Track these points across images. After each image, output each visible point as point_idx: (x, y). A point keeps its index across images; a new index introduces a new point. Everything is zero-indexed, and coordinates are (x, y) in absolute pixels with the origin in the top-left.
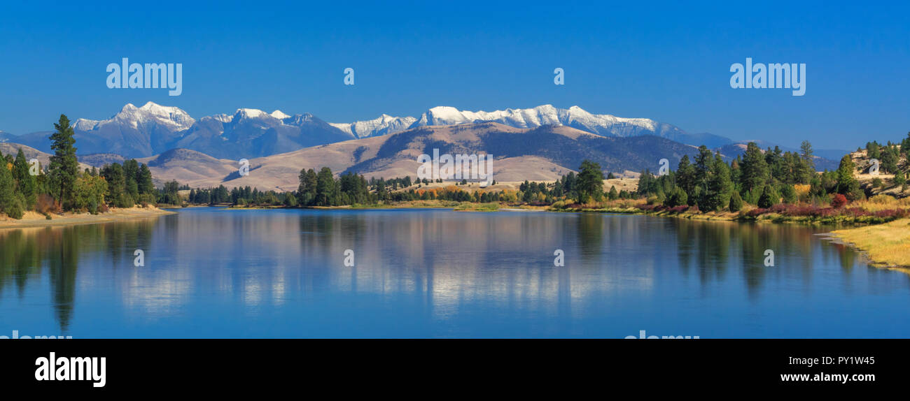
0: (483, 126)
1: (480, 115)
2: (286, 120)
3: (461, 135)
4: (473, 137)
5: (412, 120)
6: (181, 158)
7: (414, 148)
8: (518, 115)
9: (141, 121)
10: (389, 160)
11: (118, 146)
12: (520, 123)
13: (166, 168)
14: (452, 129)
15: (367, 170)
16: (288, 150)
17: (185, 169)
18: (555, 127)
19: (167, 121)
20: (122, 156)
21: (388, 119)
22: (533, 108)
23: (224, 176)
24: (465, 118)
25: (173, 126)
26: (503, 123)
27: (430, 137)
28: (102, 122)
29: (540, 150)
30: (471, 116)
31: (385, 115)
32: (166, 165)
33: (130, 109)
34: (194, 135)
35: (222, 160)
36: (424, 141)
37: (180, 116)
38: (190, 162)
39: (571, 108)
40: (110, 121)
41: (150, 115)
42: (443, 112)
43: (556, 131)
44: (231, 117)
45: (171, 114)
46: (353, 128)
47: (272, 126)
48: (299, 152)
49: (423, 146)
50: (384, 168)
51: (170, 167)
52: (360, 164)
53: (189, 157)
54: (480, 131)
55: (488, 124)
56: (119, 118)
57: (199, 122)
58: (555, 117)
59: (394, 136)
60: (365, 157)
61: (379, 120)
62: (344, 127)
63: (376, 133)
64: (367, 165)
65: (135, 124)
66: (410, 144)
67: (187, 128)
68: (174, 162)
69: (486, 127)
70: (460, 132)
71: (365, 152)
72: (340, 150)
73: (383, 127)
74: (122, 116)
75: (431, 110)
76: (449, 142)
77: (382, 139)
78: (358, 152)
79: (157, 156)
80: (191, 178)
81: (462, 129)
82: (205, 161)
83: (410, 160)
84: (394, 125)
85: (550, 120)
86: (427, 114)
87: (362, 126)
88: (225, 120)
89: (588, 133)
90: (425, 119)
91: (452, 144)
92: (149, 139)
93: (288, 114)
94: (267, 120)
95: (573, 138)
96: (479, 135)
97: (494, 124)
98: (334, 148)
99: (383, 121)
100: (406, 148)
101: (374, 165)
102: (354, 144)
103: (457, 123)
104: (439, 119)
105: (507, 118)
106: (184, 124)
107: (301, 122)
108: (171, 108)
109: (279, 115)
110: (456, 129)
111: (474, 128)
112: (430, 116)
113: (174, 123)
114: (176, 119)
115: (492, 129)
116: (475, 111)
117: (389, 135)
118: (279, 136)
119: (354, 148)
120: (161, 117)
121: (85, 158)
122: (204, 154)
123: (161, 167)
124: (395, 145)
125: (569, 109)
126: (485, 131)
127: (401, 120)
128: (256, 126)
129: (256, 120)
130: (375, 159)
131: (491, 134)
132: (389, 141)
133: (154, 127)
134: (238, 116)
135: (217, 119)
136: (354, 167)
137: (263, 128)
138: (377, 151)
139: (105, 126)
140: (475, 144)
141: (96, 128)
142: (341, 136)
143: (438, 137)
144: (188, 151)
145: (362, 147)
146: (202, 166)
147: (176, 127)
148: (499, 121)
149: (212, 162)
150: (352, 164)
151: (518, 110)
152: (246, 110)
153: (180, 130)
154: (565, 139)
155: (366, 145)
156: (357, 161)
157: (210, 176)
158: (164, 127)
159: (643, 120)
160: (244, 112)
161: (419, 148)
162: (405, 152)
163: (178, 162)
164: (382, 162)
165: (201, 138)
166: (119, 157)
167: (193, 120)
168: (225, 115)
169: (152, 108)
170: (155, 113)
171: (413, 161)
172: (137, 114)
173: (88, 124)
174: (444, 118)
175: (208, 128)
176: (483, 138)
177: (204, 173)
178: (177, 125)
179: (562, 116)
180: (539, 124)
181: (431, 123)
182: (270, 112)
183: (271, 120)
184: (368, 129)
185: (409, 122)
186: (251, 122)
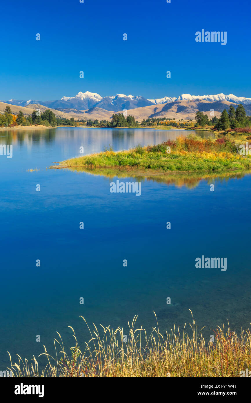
0: (198, 101)
1: (199, 97)
2: (133, 98)
4: (194, 104)
5: (175, 99)
6: (96, 110)
7: (174, 108)
8: (211, 97)
9: (84, 98)
10: (165, 112)
11: (76, 106)
12: (212, 100)
15: (158, 115)
16: (133, 108)
17: (98, 114)
18: (222, 101)
19: (93, 98)
20: (76, 109)
21: (167, 98)
23: (109, 117)
24: (193, 98)
25: (95, 100)
26: (206, 100)
27: (179, 104)
28: (71, 98)
29: (217, 109)
30: (195, 97)
31: (166, 97)
32: (91, 113)
33: (81, 94)
34: (102, 103)
35: (109, 111)
36: (177, 106)
37: (98, 96)
38: (99, 112)
39: (230, 95)
40: (74, 97)
41: (87, 96)
42: (186, 96)
43: (222, 102)
44: (114, 97)
45: (94, 96)
46: (155, 101)
47: (128, 100)
48: (135, 109)
49: (177, 107)
51: (93, 113)
53: (99, 110)
54: (196, 103)
55: (199, 100)
56: (77, 97)
57: (104, 98)
58: (224, 98)
59: (167, 104)
60: (157, 111)
61: (164, 98)
62: (152, 101)
63: (163, 103)
64: (157, 114)
65: (82, 99)
66: (173, 107)
67: (100, 101)
68: (94, 112)
69: (199, 101)
70: (190, 103)
72: (149, 109)
73: (165, 101)
74: (78, 96)
75: (182, 95)
76: (186, 106)
77: (164, 105)
78: (155, 109)
79: (88, 110)
80: (99, 117)
81: (190, 102)
82: (104, 111)
83: (172, 112)
84: (169, 100)
85: (222, 99)
86: (181, 96)
87: (159, 101)
88: (113, 98)
89: (234, 103)
90: (179, 98)
91: (187, 107)
92: (87, 104)
93: (133, 96)
94: (127, 98)
95: (229, 105)
96: (196, 104)
97: (201, 100)
98: (147, 108)
100: (171, 108)
101: (160, 114)
102: (153, 107)
103: (190, 100)
104: (184, 98)
105: (207, 98)
106: (99, 99)
107: (138, 99)
108: (94, 93)
109: (130, 96)
110: (189, 102)
111: (195, 101)
112: (181, 97)
113: (95, 98)
115: (201, 102)
116: (197, 95)
117: (166, 104)
118: (130, 103)
119: (154, 108)
120: (91, 96)
121: (64, 110)
122: (104, 109)
123: (89, 113)
124: (167, 107)
126: (198, 102)
127: (172, 98)
128: (123, 100)
129: (124, 98)
130: (161, 112)
131: (200, 103)
132: (166, 105)
133: (89, 100)
134: (117, 97)
135: (110, 97)
137: (125, 101)
138: (162, 109)
139: (72, 99)
140: (194, 107)
141: (69, 100)
142: (151, 104)
143: (182, 104)
144: (98, 108)
145: (157, 108)
146: (103, 113)
147: (96, 100)
148: (205, 99)
149: (107, 112)
150: (153, 113)
151: (211, 95)
152: (120, 95)
154: (226, 105)
155: (158, 107)
156: (155, 112)
157: (106, 117)
158: (92, 100)
160: (119, 95)
164: (163, 113)
165: (104, 104)
166: (75, 110)
167: (102, 98)
168: (112, 96)
169: (88, 93)
170: (89, 95)
171: (173, 112)
172: (83, 95)
173: (66, 98)
174: (186, 98)
175: (107, 100)
176: (198, 105)
177: (104, 116)
178: (96, 99)
179: (227, 97)
180: (218, 100)
181: (181, 99)
182: (128, 95)
183: (128, 98)
184: (160, 101)
185: (174, 99)
186: (121, 99)
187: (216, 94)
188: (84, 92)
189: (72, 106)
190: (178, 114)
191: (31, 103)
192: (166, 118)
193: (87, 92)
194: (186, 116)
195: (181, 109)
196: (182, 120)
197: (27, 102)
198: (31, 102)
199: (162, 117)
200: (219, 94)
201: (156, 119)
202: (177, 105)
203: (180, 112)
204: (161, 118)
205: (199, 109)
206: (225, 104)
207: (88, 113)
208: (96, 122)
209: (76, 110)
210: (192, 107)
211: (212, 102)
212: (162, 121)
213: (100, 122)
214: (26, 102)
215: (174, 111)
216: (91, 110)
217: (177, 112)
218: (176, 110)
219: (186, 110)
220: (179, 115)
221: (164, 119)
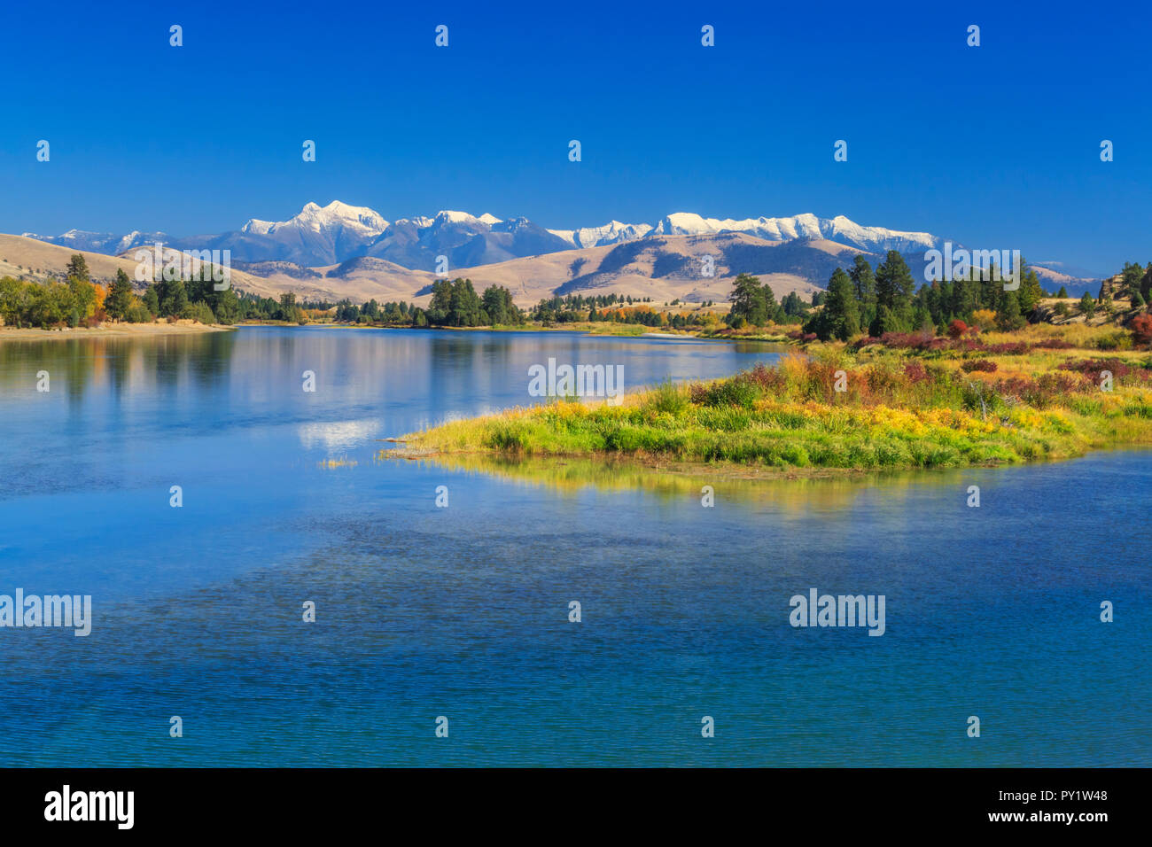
0: (726, 237)
1: (729, 224)
2: (496, 226)
3: (699, 247)
4: (713, 249)
5: (645, 228)
6: (366, 268)
7: (644, 262)
8: (771, 225)
9: (325, 224)
10: (613, 275)
11: (297, 253)
12: (773, 235)
13: (348, 279)
14: (688, 240)
15: (586, 286)
16: (499, 260)
17: (371, 282)
18: (812, 240)
19: (355, 224)
20: (296, 265)
21: (618, 226)
22: (790, 217)
23: (416, 291)
24: (710, 228)
25: (362, 231)
26: (755, 235)
27: (662, 248)
28: (279, 224)
29: (792, 268)
30: (717, 225)
31: (614, 221)
32: (348, 275)
33: (312, 209)
34: (387, 241)
35: (415, 272)
36: (655, 254)
37: (371, 218)
38: (376, 273)
39: (836, 218)
40: (289, 223)
41: (336, 216)
42: (685, 220)
43: (813, 245)
44: (431, 221)
45: (360, 216)
46: (576, 237)
47: (481, 233)
48: (507, 263)
49: (654, 260)
50: (605, 284)
51: (353, 279)
52: (579, 278)
53: (375, 267)
54: (722, 243)
55: (732, 234)
56: (299, 221)
57: (393, 225)
58: (816, 229)
59: (620, 247)
60: (584, 271)
61: (607, 228)
62: (566, 235)
63: (602, 243)
64: (585, 282)
65: (317, 227)
66: (638, 256)
67: (379, 233)
68: (357, 273)
69: (730, 238)
70: (699, 244)
71: (584, 265)
72: (555, 262)
73: (612, 235)
74: (303, 217)
75: (670, 216)
76: (684, 255)
77: (607, 250)
78: (576, 266)
79: (338, 265)
80: (378, 292)
81: (700, 240)
82: (394, 272)
83: (638, 276)
84: (625, 234)
85: (811, 231)
86: (664, 221)
87: (587, 235)
88: (425, 225)
89: (852, 249)
90: (661, 227)
91: (688, 258)
92: (334, 245)
93: (499, 219)
94: (474, 224)
95: (833, 254)
96: (720, 248)
97: (739, 234)
98: (547, 260)
99: (612, 228)
100: (633, 261)
101: (595, 281)
102: (571, 255)
103: (700, 233)
104: (678, 228)
105: (759, 229)
106: (376, 227)
107: (514, 228)
108: (360, 208)
109: (488, 219)
110: (694, 240)
111: (716, 238)
112: (668, 226)
113: (363, 226)
114: (366, 222)
115: (736, 241)
116: (722, 218)
117: (614, 246)
118: (488, 244)
119: (572, 260)
120: (349, 219)
121: (253, 266)
122: (394, 264)
123: (342, 278)
124: (619, 258)
125: (832, 219)
126: (728, 242)
127: (634, 228)
128: (462, 232)
129: (464, 226)
130: (596, 273)
131: (736, 247)
132: (615, 251)
133: (341, 231)
134: (440, 220)
135: (414, 222)
136: (570, 282)
137: (469, 234)
138: (599, 264)
139: (282, 229)
140: (717, 258)
141: (271, 231)
142: (561, 245)
143: (671, 248)
144: (375, 259)
145: (582, 259)
146: (392, 278)
147: (366, 232)
148: (750, 232)
149: (404, 273)
150: (568, 279)
151: (773, 219)
152: (451, 213)
153: (371, 235)
154: (823, 255)
155: (585, 256)
156: (574, 275)
157: (400, 290)
158: (352, 231)
159: (921, 234)
160: (447, 216)
161: (649, 262)
162: (632, 266)
163: (363, 273)
164: (604, 277)
165: (394, 246)
166: (293, 266)
167: (386, 224)
168: (424, 218)
169: (338, 208)
170: (340, 214)
171: (641, 276)
172: (320, 216)
173: (261, 226)
174: (684, 227)
175: (404, 233)
176: (726, 251)
177: (392, 286)
178: (368, 229)
179: (826, 227)
180: (796, 236)
181: (668, 231)
182: (478, 216)
183: (479, 225)
184: (593, 239)
185: (642, 230)
186: (454, 227)
187: (790, 216)
188: (323, 204)
189: (281, 252)
190: (659, 282)
191: (137, 243)
192: (619, 297)
193: (336, 203)
194: (685, 289)
195: (667, 266)
196: (675, 303)
197: (125, 239)
198: (137, 238)
199: (605, 292)
200: (799, 217)
201: (584, 298)
202: (652, 250)
203: (663, 275)
204: (600, 296)
205: (732, 267)
206: (820, 251)
207: (337, 279)
208: (369, 308)
209: (297, 268)
211: (775, 244)
212: (606, 305)
213: (383, 310)
214: (121, 239)
215: (642, 273)
216: (349, 268)
217: (654, 276)
218: (649, 269)
219: (686, 268)
220: (660, 287)
221: (612, 298)
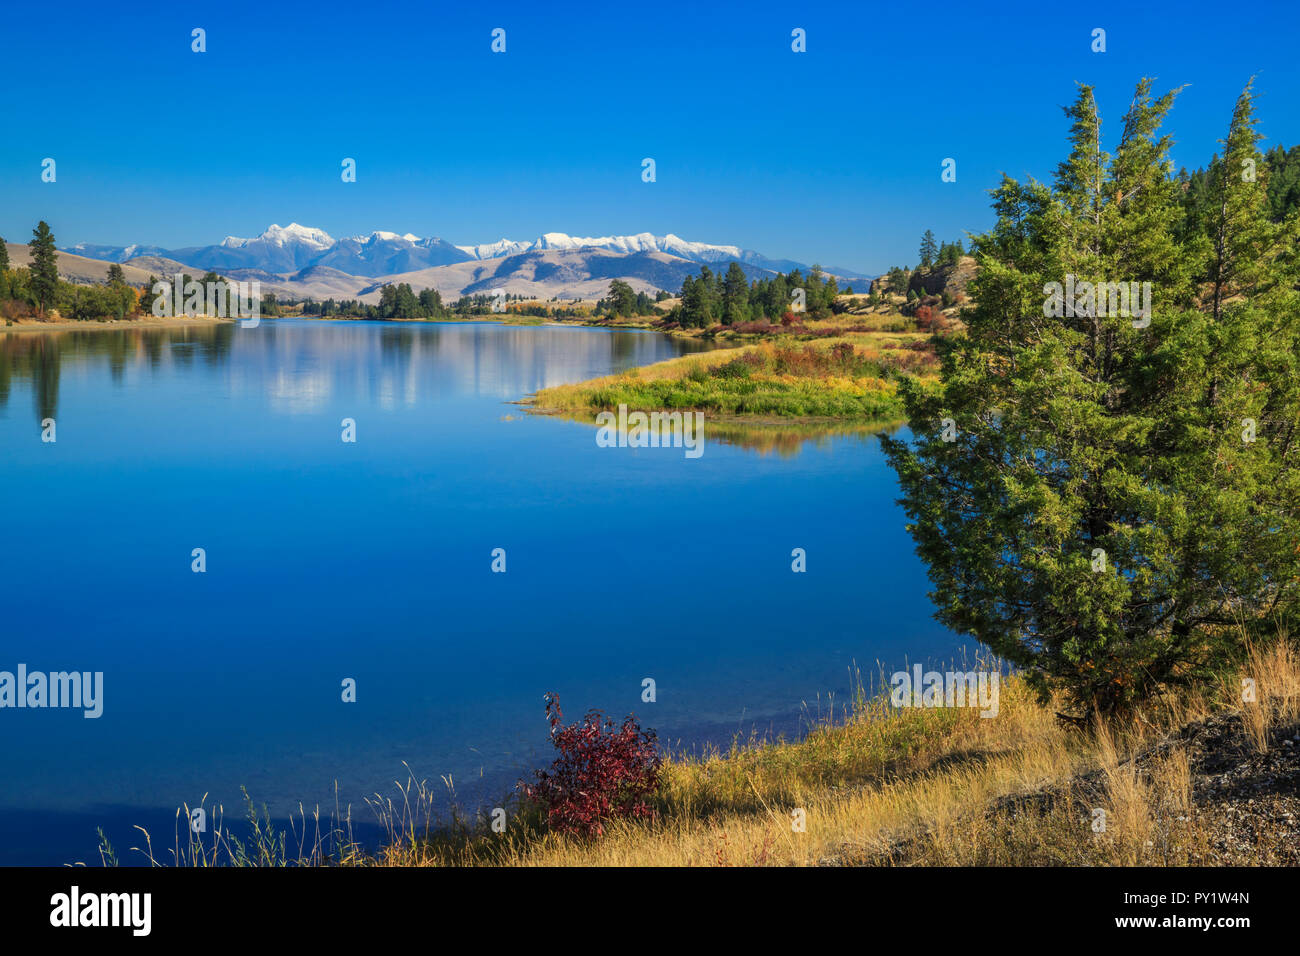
0: (587, 251)
1: (588, 241)
2: (417, 243)
3: (569, 258)
4: (578, 260)
5: (528, 245)
6: (319, 274)
7: (528, 270)
8: (621, 241)
9: (286, 241)
10: (506, 279)
11: (264, 263)
12: (622, 248)
13: (307, 283)
14: (559, 253)
15: (488, 287)
16: (420, 269)
17: (323, 285)
18: (650, 252)
19: (309, 241)
20: (265, 272)
21: (508, 243)
23: (356, 291)
24: (574, 244)
25: (315, 246)
26: (608, 249)
27: (540, 259)
28: (250, 241)
29: (636, 273)
30: (580, 242)
31: (503, 239)
32: (306, 280)
33: (275, 230)
34: (334, 254)
35: (357, 277)
36: (536, 263)
37: (322, 236)
38: (327, 278)
39: (669, 236)
40: (257, 239)
41: (294, 235)
42: (557, 239)
43: (651, 256)
44: (367, 239)
45: (313, 235)
46: (477, 251)
47: (405, 248)
48: (426, 271)
49: (535, 268)
50: (502, 286)
51: (310, 282)
52: (480, 282)
53: (327, 274)
54: (584, 255)
55: (591, 248)
56: (265, 237)
57: (338, 242)
58: (653, 244)
59: (509, 259)
60: (483, 276)
61: (499, 244)
62: (469, 250)
63: (495, 255)
64: (484, 284)
65: (280, 243)
66: (524, 266)
67: (328, 248)
68: (312, 278)
69: (590, 251)
70: (568, 256)
71: (484, 272)
72: (461, 270)
73: (502, 250)
74: (268, 235)
75: (546, 236)
76: (557, 264)
77: (499, 261)
78: (478, 272)
79: (297, 272)
80: (328, 292)
81: (569, 253)
82: (340, 277)
83: (523, 280)
84: (513, 249)
85: (649, 246)
86: (542, 238)
87: (484, 249)
88: (363, 242)
89: (680, 258)
90: (539, 244)
91: (560, 267)
92: (293, 257)
93: (419, 237)
94: (400, 242)
95: (667, 263)
96: (583, 259)
97: (597, 248)
98: (456, 268)
99: (503, 245)
100: (520, 269)
101: (492, 284)
102: (473, 265)
103: (567, 248)
104: (551, 244)
105: (610, 244)
106: (326, 244)
107: (429, 244)
108: (313, 229)
109: (410, 238)
110: (564, 253)
111: (580, 252)
112: (544, 242)
113: (315, 242)
114: (318, 239)
115: (595, 253)
116: (584, 237)
117: (505, 258)
118: (411, 256)
119: (475, 268)
120: (304, 237)
121: (230, 272)
122: (340, 271)
123: (301, 281)
124: (509, 267)
125: (666, 237)
126: (589, 255)
127: (519, 244)
128: (390, 247)
129: (392, 242)
130: (492, 278)
131: (594, 258)
132: (505, 262)
133: (298, 246)
134: (373, 238)
135: (355, 240)
136: (473, 285)
137: (396, 249)
138: (494, 271)
139: (251, 244)
140: (581, 267)
141: (244, 246)
142: (465, 257)
143: (547, 259)
144: (326, 268)
145: (481, 268)
146: (339, 282)
147: (319, 247)
148: (604, 247)
149: (347, 278)
150: (472, 282)
151: (621, 237)
152: (381, 233)
153: (321, 249)
154: (660, 264)
155: (484, 265)
156: (476, 280)
157: (345, 291)
158: (306, 247)
159: (730, 247)
160: (379, 235)
161: (531, 269)
162: (518, 273)
163: (317, 278)
164: (498, 281)
165: (340, 257)
166: (262, 272)
167: (333, 241)
168: (361, 237)
169: (295, 228)
170: (298, 233)
171: (525, 280)
172: (282, 234)
173: (235, 241)
174: (556, 243)
175: (346, 247)
176: (588, 261)
177: (340, 288)
178: (318, 244)
179: (659, 243)
180: (639, 250)
181: (545, 246)
182: (403, 235)
183: (404, 242)
184: (490, 251)
185: (525, 246)
186: (385, 243)
187: (633, 234)
188: (284, 225)
189: (252, 262)
190: (537, 283)
191: (136, 254)
193: (294, 225)
194: (558, 289)
195: (544, 272)
196: (555, 299)
197: (127, 250)
198: (136, 250)
200: (640, 235)
201: (487, 297)
202: (533, 260)
203: (541, 279)
205: (592, 273)
206: (655, 260)
207: (297, 282)
208: (328, 305)
209: (265, 274)
210: (572, 267)
211: (624, 255)
214: (121, 250)
215: (526, 278)
216: (306, 274)
217: (535, 280)
218: (531, 274)
219: (558, 274)
220: (542, 288)
